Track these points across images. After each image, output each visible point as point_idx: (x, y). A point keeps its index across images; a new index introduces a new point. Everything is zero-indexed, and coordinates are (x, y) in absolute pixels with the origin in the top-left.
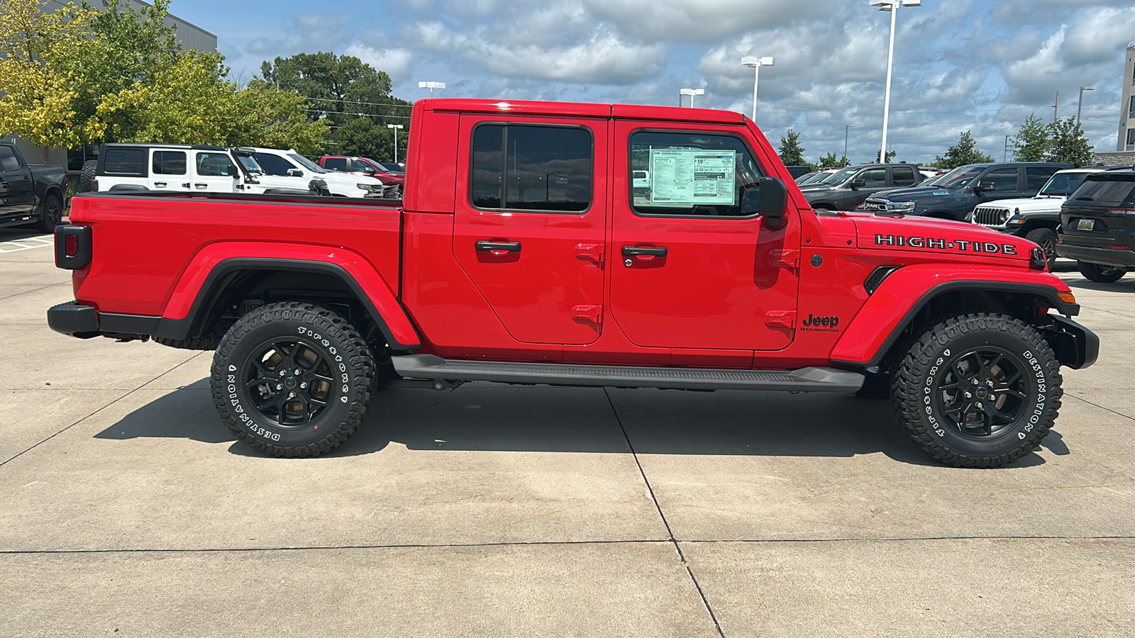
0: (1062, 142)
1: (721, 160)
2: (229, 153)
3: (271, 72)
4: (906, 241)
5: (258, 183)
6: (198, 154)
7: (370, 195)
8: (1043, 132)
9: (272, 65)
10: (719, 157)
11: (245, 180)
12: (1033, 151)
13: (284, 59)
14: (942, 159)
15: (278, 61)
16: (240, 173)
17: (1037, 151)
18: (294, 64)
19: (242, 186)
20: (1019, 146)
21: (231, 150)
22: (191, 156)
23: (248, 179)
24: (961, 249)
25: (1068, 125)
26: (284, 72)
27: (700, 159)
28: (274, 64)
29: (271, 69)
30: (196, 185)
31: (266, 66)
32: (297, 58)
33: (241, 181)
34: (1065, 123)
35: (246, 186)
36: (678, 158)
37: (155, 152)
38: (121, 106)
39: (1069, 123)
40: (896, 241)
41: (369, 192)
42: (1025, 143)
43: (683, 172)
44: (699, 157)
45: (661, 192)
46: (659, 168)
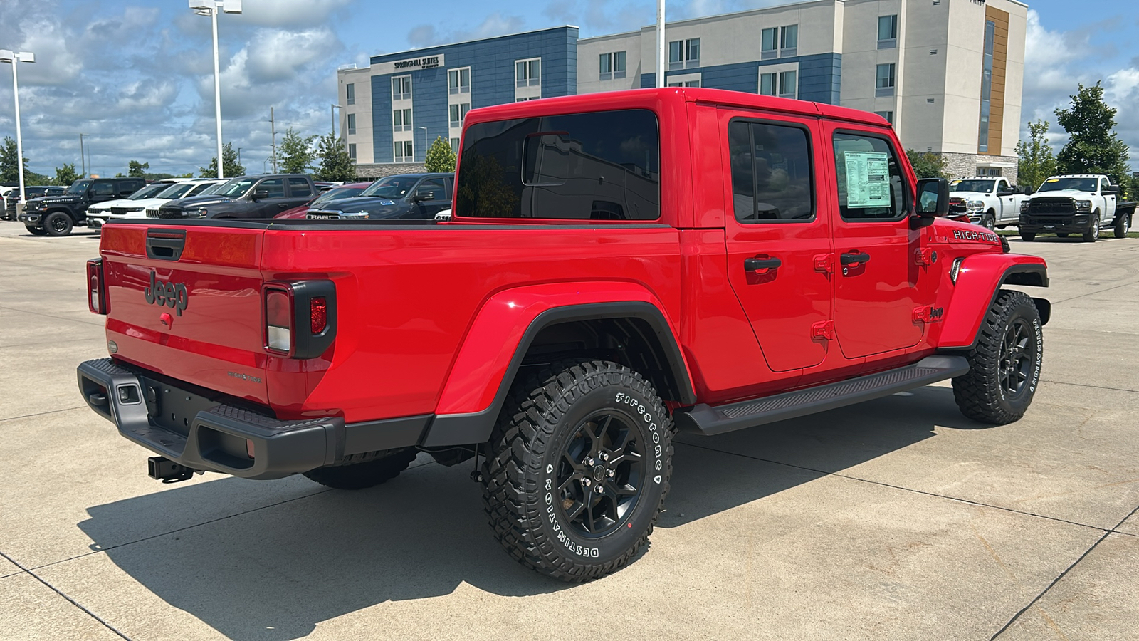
0: (328, 155)
1: (881, 162)
8: (303, 145)
10: (879, 160)
12: (297, 163)
14: (207, 171)
17: (300, 163)
20: (283, 158)
25: (330, 140)
27: (870, 162)
34: (327, 137)
36: (859, 160)
39: (331, 138)
42: (286, 155)
43: (862, 175)
44: (869, 159)
45: (852, 196)
46: (850, 171)
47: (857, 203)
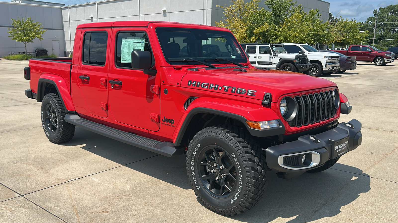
1: (140, 43)
2: (269, 46)
3: (377, 13)
4: (200, 85)
5: (278, 56)
6: (260, 46)
7: (329, 60)
9: (378, 11)
10: (140, 42)
11: (273, 55)
13: (383, 8)
15: (380, 9)
16: (272, 53)
18: (387, 9)
19: (272, 57)
21: (270, 45)
22: (258, 47)
23: (274, 55)
24: (224, 91)
26: (382, 13)
27: (135, 43)
28: (379, 10)
29: (377, 12)
30: (258, 57)
31: (375, 11)
32: (389, 7)
33: (272, 56)
35: (274, 57)
36: (129, 43)
37: (248, 46)
38: (261, 31)
40: (196, 84)
41: (329, 59)
43: (130, 49)
44: (134, 42)
45: (124, 58)
46: (124, 48)
47: (125, 61)
